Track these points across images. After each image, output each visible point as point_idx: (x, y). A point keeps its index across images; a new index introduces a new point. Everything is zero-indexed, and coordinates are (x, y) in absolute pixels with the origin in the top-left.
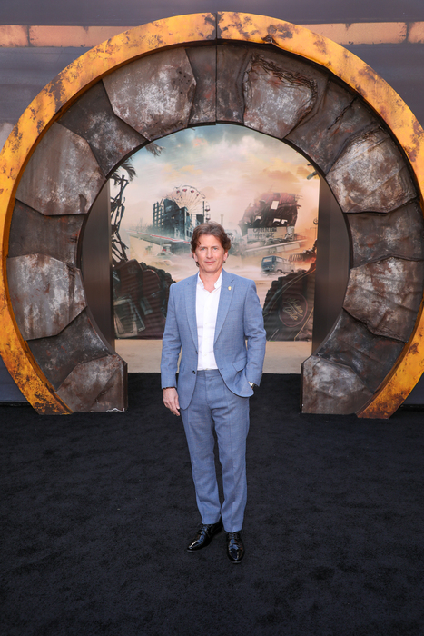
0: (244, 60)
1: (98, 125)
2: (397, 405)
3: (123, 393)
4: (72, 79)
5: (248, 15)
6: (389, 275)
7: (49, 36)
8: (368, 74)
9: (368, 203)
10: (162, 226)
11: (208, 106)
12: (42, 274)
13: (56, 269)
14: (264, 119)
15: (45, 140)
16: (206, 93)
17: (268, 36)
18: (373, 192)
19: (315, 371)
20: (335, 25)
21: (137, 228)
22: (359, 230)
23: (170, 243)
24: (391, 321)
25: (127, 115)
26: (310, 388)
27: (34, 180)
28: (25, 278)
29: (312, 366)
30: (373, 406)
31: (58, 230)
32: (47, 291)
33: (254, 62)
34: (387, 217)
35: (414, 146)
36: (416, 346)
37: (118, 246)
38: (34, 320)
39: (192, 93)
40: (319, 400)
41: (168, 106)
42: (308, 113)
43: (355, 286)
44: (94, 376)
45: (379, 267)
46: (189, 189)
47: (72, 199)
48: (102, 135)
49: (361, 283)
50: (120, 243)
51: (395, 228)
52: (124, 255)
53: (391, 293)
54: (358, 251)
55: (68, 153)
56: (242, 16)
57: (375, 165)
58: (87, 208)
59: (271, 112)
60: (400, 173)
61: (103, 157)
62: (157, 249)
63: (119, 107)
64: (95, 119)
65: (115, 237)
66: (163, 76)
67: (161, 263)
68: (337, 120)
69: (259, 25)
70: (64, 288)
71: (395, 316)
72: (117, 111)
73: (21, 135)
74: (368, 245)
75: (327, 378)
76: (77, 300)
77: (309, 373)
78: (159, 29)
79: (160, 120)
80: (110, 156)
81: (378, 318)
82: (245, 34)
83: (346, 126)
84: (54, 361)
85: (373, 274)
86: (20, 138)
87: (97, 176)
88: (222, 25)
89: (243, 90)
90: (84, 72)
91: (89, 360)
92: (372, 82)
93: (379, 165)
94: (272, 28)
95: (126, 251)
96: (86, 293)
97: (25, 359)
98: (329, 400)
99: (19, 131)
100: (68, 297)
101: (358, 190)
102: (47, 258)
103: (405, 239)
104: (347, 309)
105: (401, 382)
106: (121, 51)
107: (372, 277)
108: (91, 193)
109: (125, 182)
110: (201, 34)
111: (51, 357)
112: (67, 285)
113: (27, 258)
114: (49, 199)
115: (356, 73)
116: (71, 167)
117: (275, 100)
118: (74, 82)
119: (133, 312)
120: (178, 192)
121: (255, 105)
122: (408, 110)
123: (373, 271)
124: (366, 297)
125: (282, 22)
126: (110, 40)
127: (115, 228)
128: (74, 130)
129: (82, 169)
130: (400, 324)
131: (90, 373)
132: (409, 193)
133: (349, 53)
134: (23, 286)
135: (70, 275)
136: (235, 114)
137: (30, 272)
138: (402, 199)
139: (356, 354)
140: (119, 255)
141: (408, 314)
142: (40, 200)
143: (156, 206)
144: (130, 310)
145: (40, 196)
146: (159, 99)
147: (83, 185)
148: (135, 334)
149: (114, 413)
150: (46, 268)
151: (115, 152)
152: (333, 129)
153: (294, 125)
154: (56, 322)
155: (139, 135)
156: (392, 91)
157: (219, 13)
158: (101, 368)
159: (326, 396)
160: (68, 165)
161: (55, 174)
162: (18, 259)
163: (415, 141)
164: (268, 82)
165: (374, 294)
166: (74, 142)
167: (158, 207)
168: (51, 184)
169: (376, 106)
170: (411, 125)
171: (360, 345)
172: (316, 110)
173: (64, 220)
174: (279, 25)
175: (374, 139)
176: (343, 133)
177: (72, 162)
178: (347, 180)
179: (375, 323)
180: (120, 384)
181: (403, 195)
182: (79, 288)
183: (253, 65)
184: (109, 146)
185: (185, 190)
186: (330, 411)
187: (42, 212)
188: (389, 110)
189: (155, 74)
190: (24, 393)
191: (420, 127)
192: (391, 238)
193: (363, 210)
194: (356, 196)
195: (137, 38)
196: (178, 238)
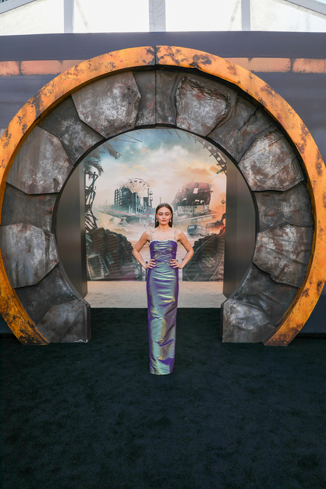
0: (176, 80)
1: (68, 128)
2: (293, 336)
3: (86, 328)
4: (48, 94)
5: (178, 48)
6: (286, 238)
7: (35, 67)
8: (268, 90)
9: (269, 184)
11: (149, 113)
12: (26, 238)
13: (36, 234)
14: (191, 122)
15: (29, 139)
16: (148, 104)
17: (193, 63)
18: (273, 176)
19: (232, 310)
20: (240, 59)
22: (263, 204)
24: (288, 272)
25: (89, 120)
26: (229, 323)
27: (20, 169)
28: (12, 241)
29: (230, 306)
30: (276, 336)
31: (38, 205)
32: (29, 251)
33: (183, 82)
34: (284, 195)
35: (303, 142)
36: (307, 291)
38: (19, 273)
39: (137, 104)
40: (235, 332)
41: (120, 113)
42: (224, 118)
43: (261, 246)
44: (64, 315)
45: (279, 232)
47: (48, 182)
48: (71, 135)
49: (266, 244)
51: (290, 203)
53: (287, 251)
54: (263, 220)
55: (45, 148)
56: (174, 49)
57: (274, 156)
58: (59, 189)
59: (196, 117)
60: (292, 162)
61: (72, 151)
63: (83, 114)
64: (66, 124)
66: (116, 92)
67: (120, 230)
68: (245, 124)
69: (187, 55)
70: (42, 249)
71: (291, 268)
72: (82, 117)
73: (11, 135)
74: (270, 215)
75: (241, 315)
76: (51, 257)
77: (227, 312)
78: (113, 58)
79: (114, 123)
80: (77, 150)
81: (279, 270)
82: (177, 61)
83: (251, 128)
84: (34, 303)
85: (274, 237)
86: (9, 138)
87: (66, 164)
88: (159, 55)
89: (176, 101)
90: (57, 89)
91: (61, 303)
92: (270, 96)
93: (277, 156)
94: (196, 57)
96: (59, 252)
97: (12, 303)
98: (243, 332)
99: (9, 132)
100: (44, 255)
101: (262, 174)
102: (29, 226)
103: (296, 211)
104: (256, 263)
105: (297, 318)
106: (85, 74)
107: (273, 239)
108: (62, 177)
110: (144, 61)
111: (32, 301)
112: (44, 247)
113: (14, 227)
114: (31, 182)
115: (259, 89)
116: (47, 159)
117: (200, 108)
121: (185, 112)
122: (297, 116)
123: (275, 235)
124: (270, 254)
125: (204, 53)
126: (77, 66)
128: (50, 132)
129: (55, 160)
130: (294, 274)
131: (61, 313)
132: (299, 178)
133: (253, 75)
134: (11, 247)
135: (46, 239)
136: (170, 119)
137: (16, 237)
138: (294, 181)
139: (263, 297)
141: (300, 267)
142: (24, 183)
145: (24, 180)
146: (113, 108)
147: (56, 171)
148: (103, 277)
149: (80, 343)
150: (28, 233)
151: (80, 147)
152: (243, 130)
153: (214, 127)
154: (36, 274)
155: (98, 134)
156: (285, 103)
157: (157, 46)
158: (70, 309)
159: (240, 329)
160: (45, 157)
161: (35, 164)
162: (7, 228)
163: (303, 139)
164: (194, 96)
165: (275, 252)
166: (50, 140)
168: (33, 171)
169: (274, 113)
170: (300, 127)
171: (265, 290)
172: (229, 116)
173: (42, 197)
174: (201, 55)
175: (272, 137)
176: (250, 133)
177: (48, 154)
178: (253, 167)
179: (276, 273)
180: (84, 322)
181: (295, 178)
182: (53, 248)
183: (183, 84)
184: (76, 143)
186: (243, 340)
187: (26, 192)
188: (284, 116)
189: (110, 90)
190: (12, 329)
191: (306, 129)
192: (286, 210)
193: (266, 189)
194: (261, 179)
195: (97, 64)
196: (131, 213)
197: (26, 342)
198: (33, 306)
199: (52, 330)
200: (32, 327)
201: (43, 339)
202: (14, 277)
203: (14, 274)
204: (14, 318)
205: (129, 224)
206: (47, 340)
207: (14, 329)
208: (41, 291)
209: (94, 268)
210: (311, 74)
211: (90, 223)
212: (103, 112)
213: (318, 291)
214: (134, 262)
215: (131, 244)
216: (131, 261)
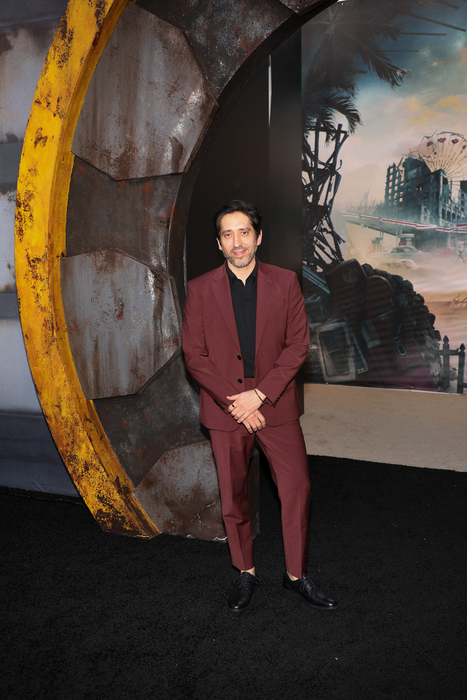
10: (400, 204)
21: (360, 208)
23: (413, 231)
27: (98, 118)
28: (86, 292)
32: (120, 316)
37: (329, 238)
38: (101, 365)
44: (193, 473)
46: (449, 138)
47: (157, 148)
50: (333, 233)
52: (338, 252)
55: (151, 60)
58: (184, 163)
62: (391, 241)
65: (325, 225)
67: (397, 266)
73: (72, 33)
76: (166, 333)
84: (133, 438)
86: (70, 40)
91: (188, 442)
95: (341, 246)
97: (82, 433)
99: (69, 27)
100: (151, 327)
102: (119, 256)
109: (342, 135)
111: (129, 431)
113: (89, 258)
114: (121, 151)
116: (156, 87)
119: (349, 342)
120: (429, 144)
127: (326, 210)
131: (187, 465)
135: (156, 288)
137: (94, 282)
140: (330, 252)
142: (108, 153)
143: (392, 171)
144: (344, 339)
145: (108, 146)
147: (177, 118)
148: (352, 377)
154: (135, 371)
160: (151, 83)
161: (130, 103)
162: (77, 260)
166: (161, 36)
167: (394, 173)
168: (126, 121)
177: (158, 76)
185: (442, 140)
187: (112, 174)
196: (426, 223)
197: (110, 525)
198: (130, 444)
199: (167, 504)
200: (124, 491)
201: (145, 522)
202: (91, 374)
203: (90, 366)
204: (87, 469)
205: (420, 252)
206: (157, 527)
207: (85, 491)
208: (147, 410)
209: (332, 356)
211: (327, 250)
214: (429, 344)
215: (422, 300)
216: (423, 342)
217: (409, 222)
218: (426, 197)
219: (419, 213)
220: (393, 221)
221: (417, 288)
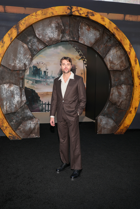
0: (78, 22)
1: (30, 40)
2: (126, 130)
3: (39, 131)
4: (23, 24)
5: (81, 8)
6: (122, 90)
7: (12, 10)
8: (117, 29)
11: (67, 36)
12: (11, 91)
13: (16, 89)
14: (85, 40)
15: (12, 44)
16: (66, 31)
17: (87, 15)
18: (118, 64)
19: (101, 120)
20: (104, 13)
22: (113, 76)
23: (35, 80)
24: (123, 104)
25: (41, 37)
26: (100, 126)
27: (8, 58)
28: (4, 92)
30: (119, 130)
31: (16, 75)
32: (12, 96)
33: (82, 22)
34: (121, 72)
35: (130, 51)
36: (131, 111)
38: (7, 107)
39: (62, 31)
40: (102, 130)
41: (54, 35)
43: (113, 93)
44: (29, 125)
45: (119, 87)
46: (41, 63)
47: (21, 65)
48: (32, 43)
49: (115, 92)
51: (123, 75)
53: (123, 95)
54: (113, 82)
55: (20, 49)
56: (79, 8)
57: (118, 56)
58: (27, 68)
59: (87, 38)
60: (125, 59)
61: (32, 51)
62: (31, 82)
63: (38, 34)
64: (29, 38)
66: (53, 25)
68: (106, 42)
69: (84, 11)
70: (18, 95)
71: (124, 102)
72: (37, 36)
73: (5, 42)
74: (116, 81)
75: (104, 122)
76: (23, 99)
77: (99, 121)
78: (52, 10)
79: (52, 39)
80: (34, 50)
81: (119, 103)
82: (80, 14)
83: (109, 44)
86: (4, 43)
87: (30, 57)
88: (73, 10)
89: (78, 31)
90: (27, 22)
91: (27, 120)
92: (118, 31)
93: (119, 56)
94: (88, 13)
97: (5, 121)
98: (105, 129)
99: (4, 41)
100: (20, 98)
101: (113, 63)
102: (12, 85)
103: (126, 79)
104: (110, 100)
105: (127, 123)
106: (40, 16)
107: (117, 90)
108: (28, 63)
110: (66, 13)
111: (13, 120)
113: (5, 85)
114: (13, 65)
115: (113, 28)
117: (88, 35)
118: (23, 25)
121: (82, 36)
122: (128, 40)
124: (116, 97)
125: (91, 11)
126: (36, 12)
128: (22, 41)
129: (25, 55)
130: (126, 105)
131: (28, 124)
132: (128, 65)
133: (111, 22)
134: (3, 95)
135: (20, 91)
136: (76, 38)
137: (6, 90)
138: (126, 67)
139: (113, 114)
141: (128, 102)
142: (10, 65)
143: (30, 68)
146: (52, 32)
147: (26, 60)
149: (36, 138)
150: (12, 88)
151: (36, 49)
152: (105, 45)
153: (94, 43)
154: (16, 107)
155: (45, 44)
157: (72, 6)
158: (32, 122)
160: (20, 53)
161: (15, 56)
162: (1, 86)
163: (130, 49)
164: (86, 29)
165: (118, 96)
166: (22, 45)
168: (14, 59)
169: (119, 38)
170: (129, 44)
171: (114, 112)
172: (100, 39)
173: (18, 72)
174: (90, 12)
175: (117, 48)
176: (108, 46)
177: (22, 52)
178: (110, 61)
180: (38, 128)
181: (126, 65)
182: (24, 95)
183: (82, 24)
184: (34, 47)
187: (11, 69)
188: (123, 40)
189: (50, 24)
190: (5, 133)
191: (131, 45)
192: (122, 78)
193: (115, 69)
194: (113, 65)
195: (45, 12)
196: (37, 79)
197: (12, 139)
198: (13, 122)
199: (23, 132)
200: (14, 132)
201: (19, 137)
202: (5, 109)
204: (6, 128)
205: (37, 84)
206: (22, 137)
208: (17, 115)
210: (132, 22)
212: (47, 34)
213: (135, 111)
214: (39, 103)
215: (37, 94)
216: (38, 102)
217: (34, 78)
218: (37, 73)
219: (36, 77)
220: (31, 78)
221: (36, 92)
